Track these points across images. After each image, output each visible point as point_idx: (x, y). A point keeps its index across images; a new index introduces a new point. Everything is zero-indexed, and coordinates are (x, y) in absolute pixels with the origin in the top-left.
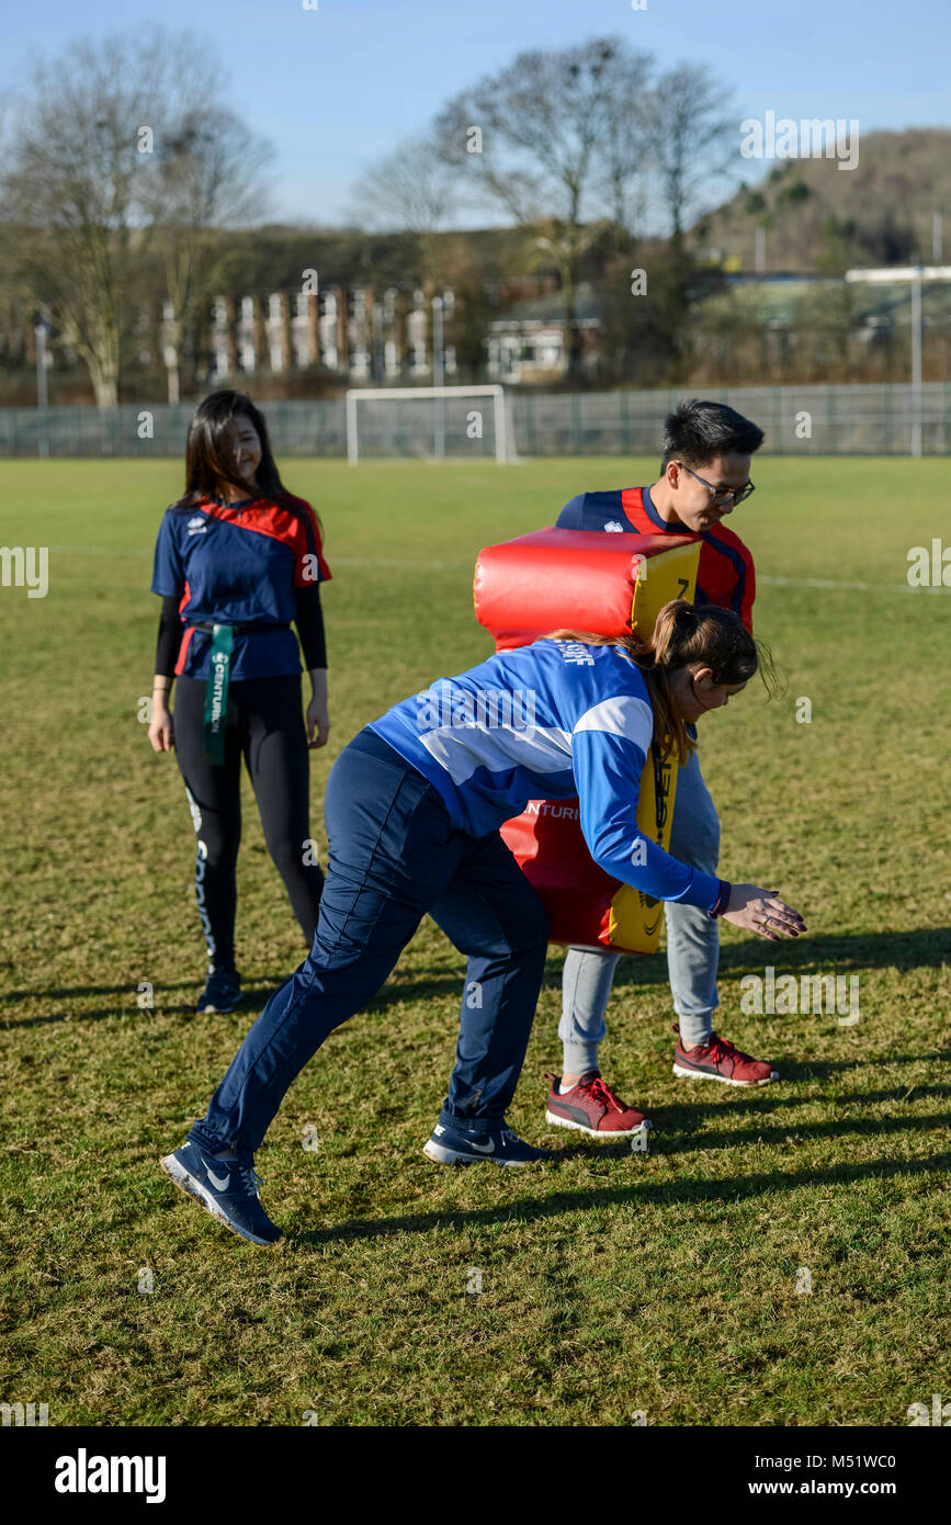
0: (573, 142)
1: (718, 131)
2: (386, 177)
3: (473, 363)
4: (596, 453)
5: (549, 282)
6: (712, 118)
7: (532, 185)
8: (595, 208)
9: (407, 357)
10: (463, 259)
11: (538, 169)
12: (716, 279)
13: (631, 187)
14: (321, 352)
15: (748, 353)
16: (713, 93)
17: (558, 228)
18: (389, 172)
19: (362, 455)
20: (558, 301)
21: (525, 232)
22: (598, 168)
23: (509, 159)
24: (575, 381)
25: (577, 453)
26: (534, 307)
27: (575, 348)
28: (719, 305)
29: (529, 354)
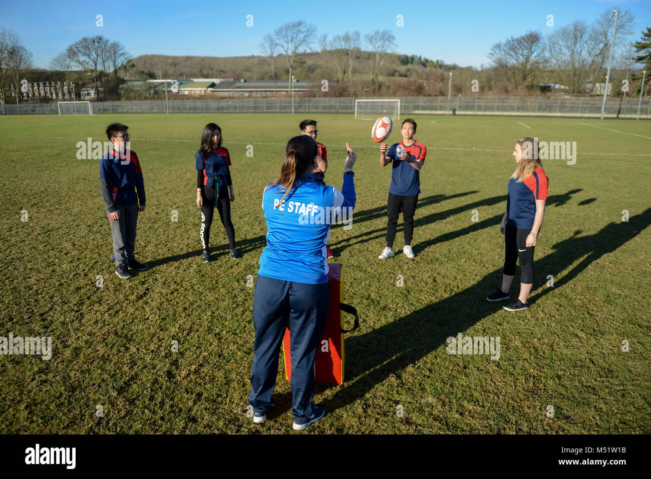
0: (95, 55)
1: (122, 54)
2: (57, 60)
3: (78, 96)
4: (106, 113)
5: (91, 81)
6: (121, 52)
7: (87, 63)
8: (100, 68)
9: (64, 94)
10: (75, 76)
11: (88, 60)
12: (123, 81)
13: (106, 64)
14: (46, 94)
15: (132, 95)
16: (121, 47)
17: (92, 71)
18: (58, 60)
19: (61, 114)
20: (94, 84)
21: (86, 71)
22: (100, 61)
23: (82, 58)
24: (99, 100)
25: (103, 113)
26: (89, 86)
27: (97, 92)
28: (125, 86)
29: (88, 94)
